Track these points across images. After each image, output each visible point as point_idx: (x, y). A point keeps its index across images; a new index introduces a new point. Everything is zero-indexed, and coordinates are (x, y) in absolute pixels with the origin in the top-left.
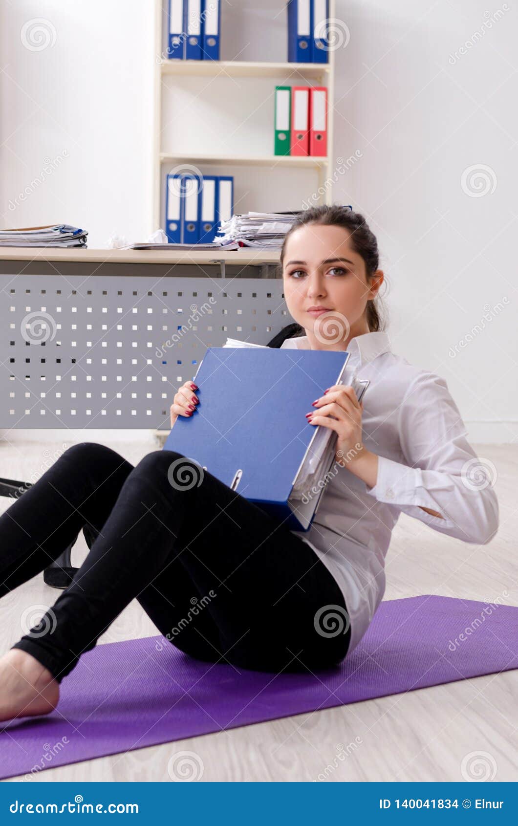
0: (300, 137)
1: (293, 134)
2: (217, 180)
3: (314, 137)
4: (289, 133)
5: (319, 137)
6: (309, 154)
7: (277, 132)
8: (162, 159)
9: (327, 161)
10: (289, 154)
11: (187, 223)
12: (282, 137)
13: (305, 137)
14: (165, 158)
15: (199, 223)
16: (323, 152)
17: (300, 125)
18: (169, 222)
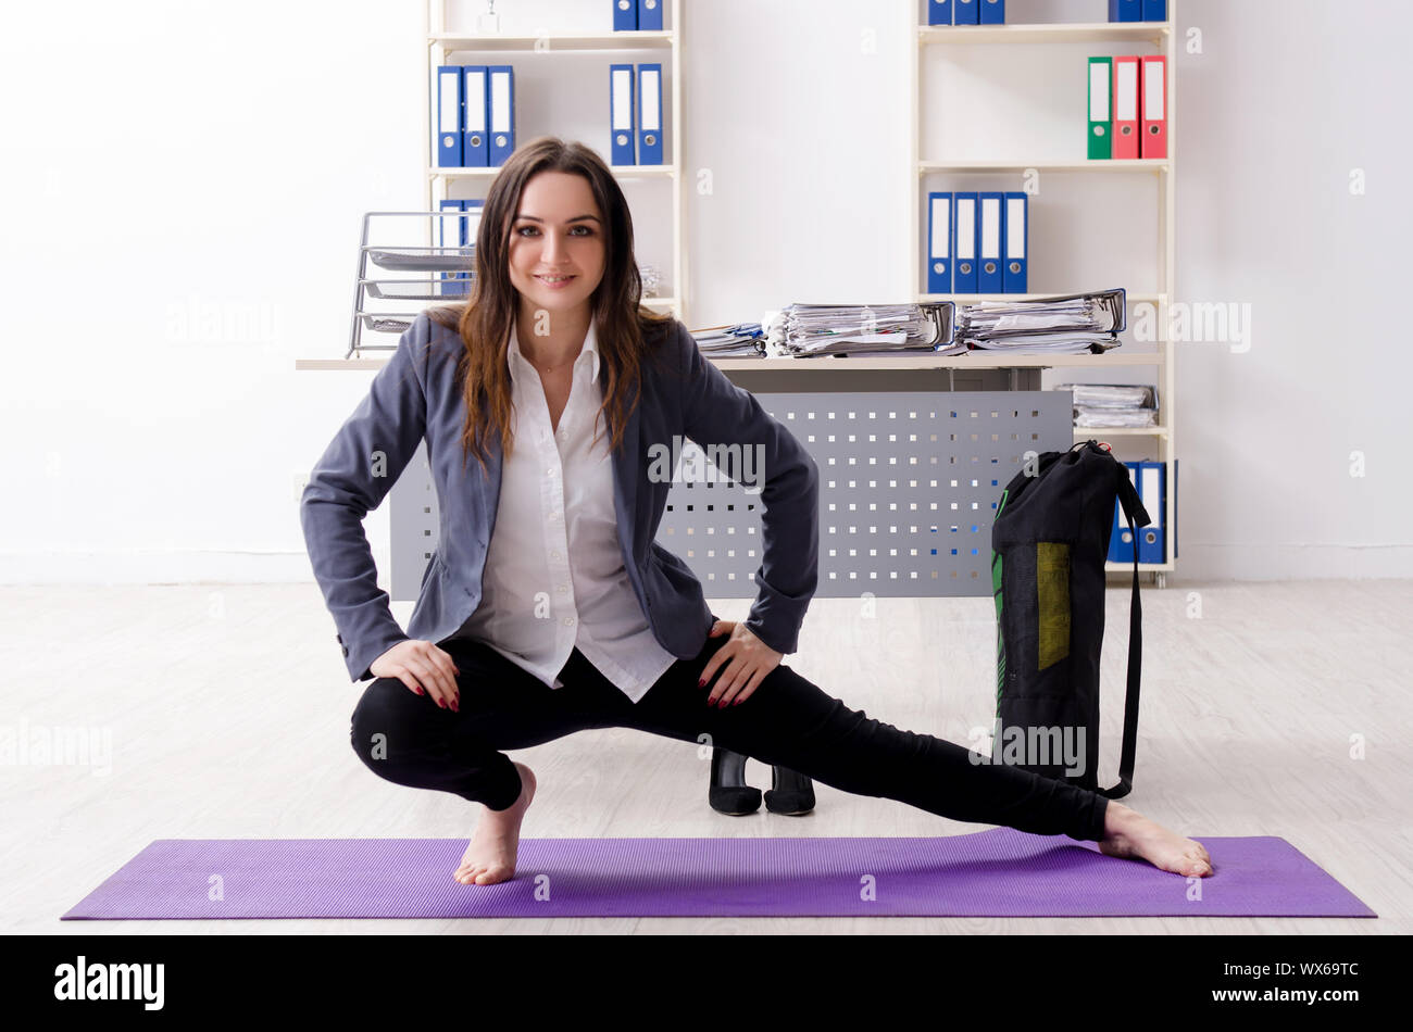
0: (1126, 130)
1: (1115, 125)
2: (1003, 198)
3: (1149, 129)
4: (1109, 125)
5: (1155, 130)
6: (1140, 156)
7: (1092, 125)
8: (922, 170)
9: (1168, 164)
10: (1110, 158)
11: (959, 262)
12: (1099, 131)
13: (1133, 132)
14: (926, 168)
15: (978, 261)
16: (1161, 152)
17: (1127, 112)
18: (933, 262)
